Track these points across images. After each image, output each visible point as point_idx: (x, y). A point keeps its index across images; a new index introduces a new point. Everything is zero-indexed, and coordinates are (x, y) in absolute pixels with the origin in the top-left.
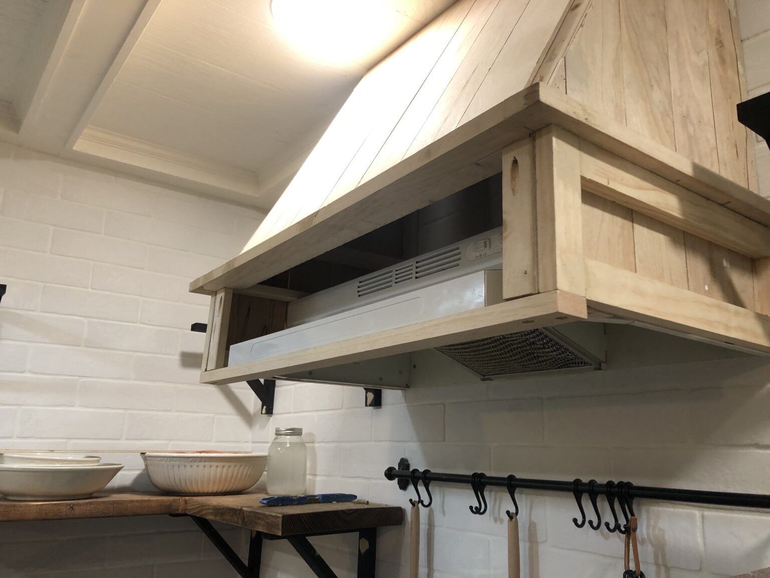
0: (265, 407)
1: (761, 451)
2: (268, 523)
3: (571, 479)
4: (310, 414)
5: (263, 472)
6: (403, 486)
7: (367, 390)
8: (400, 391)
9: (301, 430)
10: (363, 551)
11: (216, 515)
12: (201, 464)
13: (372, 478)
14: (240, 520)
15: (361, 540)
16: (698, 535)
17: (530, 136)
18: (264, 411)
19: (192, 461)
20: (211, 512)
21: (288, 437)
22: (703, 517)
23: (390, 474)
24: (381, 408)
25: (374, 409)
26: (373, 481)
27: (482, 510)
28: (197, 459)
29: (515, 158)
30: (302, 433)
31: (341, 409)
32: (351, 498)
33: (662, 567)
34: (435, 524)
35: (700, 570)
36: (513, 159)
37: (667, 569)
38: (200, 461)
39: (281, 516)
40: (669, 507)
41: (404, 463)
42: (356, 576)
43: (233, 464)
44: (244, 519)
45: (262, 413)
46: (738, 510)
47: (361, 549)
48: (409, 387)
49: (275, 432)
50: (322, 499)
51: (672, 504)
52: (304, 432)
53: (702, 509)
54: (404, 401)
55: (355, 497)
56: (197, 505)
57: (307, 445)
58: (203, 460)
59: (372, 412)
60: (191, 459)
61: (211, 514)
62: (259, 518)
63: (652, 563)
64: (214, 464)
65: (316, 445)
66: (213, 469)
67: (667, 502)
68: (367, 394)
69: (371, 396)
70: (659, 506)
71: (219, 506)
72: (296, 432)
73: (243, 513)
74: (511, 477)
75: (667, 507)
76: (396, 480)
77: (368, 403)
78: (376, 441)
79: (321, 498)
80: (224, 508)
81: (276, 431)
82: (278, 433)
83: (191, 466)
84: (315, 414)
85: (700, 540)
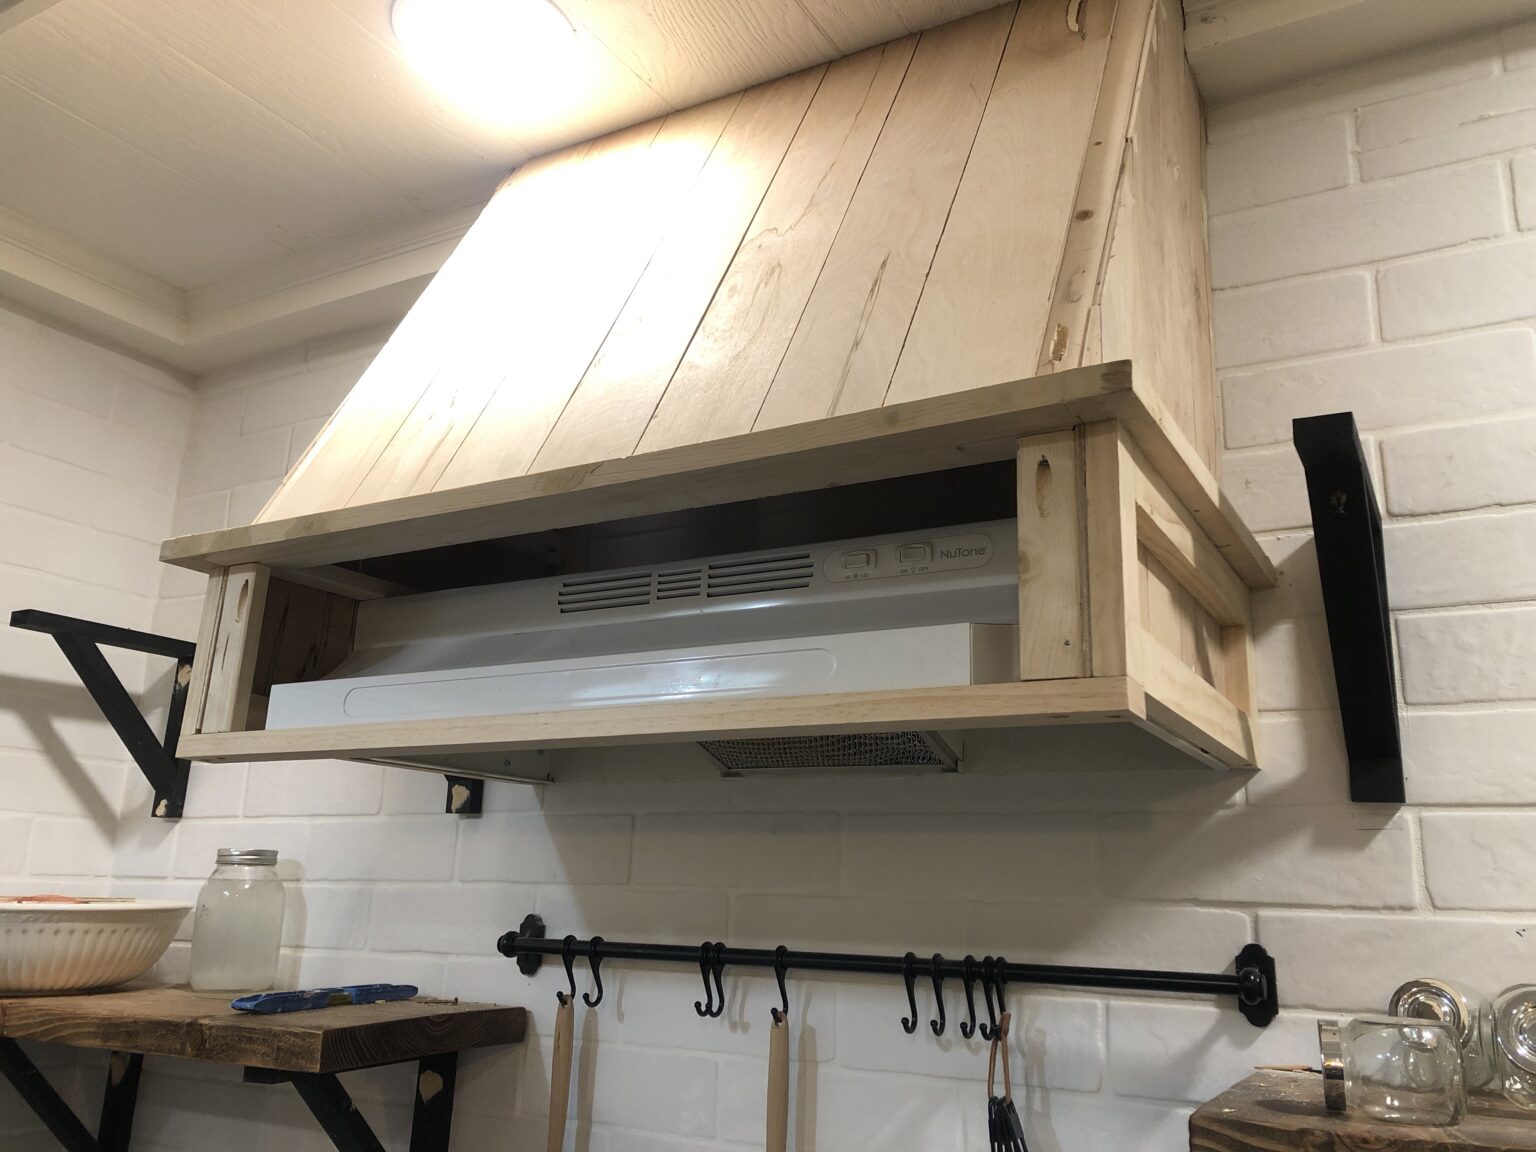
0: (164, 802)
1: (1200, 910)
2: (279, 1048)
3: (900, 952)
4: (294, 821)
5: (170, 942)
6: (529, 966)
7: (452, 781)
8: (531, 787)
9: (275, 853)
10: (427, 1095)
11: (106, 1037)
12: (51, 927)
13: (451, 953)
14: (188, 1045)
15: (422, 1076)
16: (1099, 1037)
17: (1074, 429)
18: (161, 810)
19: (27, 920)
20: (91, 1033)
21: (247, 868)
22: (1107, 1008)
23: (507, 945)
24: (480, 817)
25: (460, 819)
26: (452, 959)
27: (715, 1009)
28: (40, 915)
29: (1043, 456)
30: (276, 860)
31: (377, 813)
32: (407, 992)
33: (1038, 1090)
34: (600, 1037)
35: (1098, 1091)
36: (1040, 458)
37: (1044, 1089)
38: (50, 920)
39: (320, 1033)
40: (1054, 995)
41: (533, 924)
42: (406, 1148)
43: (121, 927)
44: (203, 1042)
45: (154, 815)
46: (1162, 997)
47: (421, 1091)
48: (553, 780)
49: (216, 857)
50: (357, 995)
51: (1057, 989)
52: (279, 857)
53: (1106, 996)
54: (539, 806)
55: (415, 989)
56: (40, 1016)
57: (284, 884)
58: (55, 917)
59: (457, 825)
60: (25, 917)
61: (95, 1035)
62: (250, 1040)
63: (1021, 1085)
64: (80, 926)
65: (305, 886)
66: (78, 935)
67: (1052, 988)
68: (454, 790)
69: (461, 794)
70: (1039, 995)
71: (118, 1018)
72: (264, 859)
73: (202, 1032)
74: (781, 950)
75: (1051, 995)
76: (515, 959)
77: (453, 808)
78: (464, 881)
79: (354, 994)
80: (136, 1022)
81: (219, 856)
82: (224, 859)
83: (24, 932)
84: (305, 821)
85: (1101, 1044)
